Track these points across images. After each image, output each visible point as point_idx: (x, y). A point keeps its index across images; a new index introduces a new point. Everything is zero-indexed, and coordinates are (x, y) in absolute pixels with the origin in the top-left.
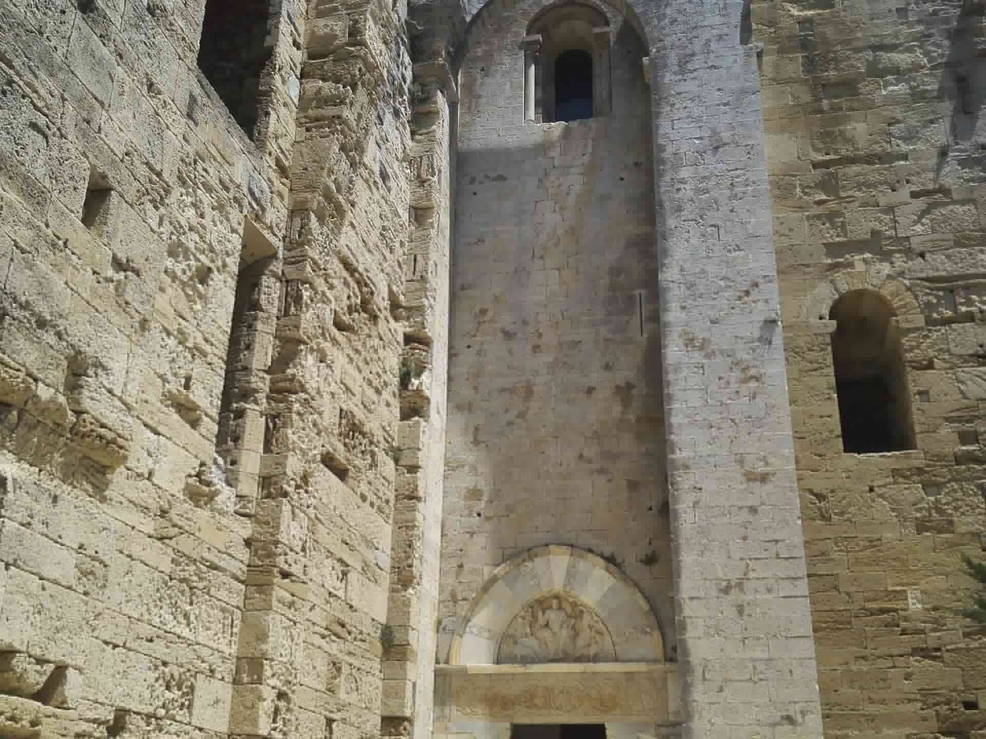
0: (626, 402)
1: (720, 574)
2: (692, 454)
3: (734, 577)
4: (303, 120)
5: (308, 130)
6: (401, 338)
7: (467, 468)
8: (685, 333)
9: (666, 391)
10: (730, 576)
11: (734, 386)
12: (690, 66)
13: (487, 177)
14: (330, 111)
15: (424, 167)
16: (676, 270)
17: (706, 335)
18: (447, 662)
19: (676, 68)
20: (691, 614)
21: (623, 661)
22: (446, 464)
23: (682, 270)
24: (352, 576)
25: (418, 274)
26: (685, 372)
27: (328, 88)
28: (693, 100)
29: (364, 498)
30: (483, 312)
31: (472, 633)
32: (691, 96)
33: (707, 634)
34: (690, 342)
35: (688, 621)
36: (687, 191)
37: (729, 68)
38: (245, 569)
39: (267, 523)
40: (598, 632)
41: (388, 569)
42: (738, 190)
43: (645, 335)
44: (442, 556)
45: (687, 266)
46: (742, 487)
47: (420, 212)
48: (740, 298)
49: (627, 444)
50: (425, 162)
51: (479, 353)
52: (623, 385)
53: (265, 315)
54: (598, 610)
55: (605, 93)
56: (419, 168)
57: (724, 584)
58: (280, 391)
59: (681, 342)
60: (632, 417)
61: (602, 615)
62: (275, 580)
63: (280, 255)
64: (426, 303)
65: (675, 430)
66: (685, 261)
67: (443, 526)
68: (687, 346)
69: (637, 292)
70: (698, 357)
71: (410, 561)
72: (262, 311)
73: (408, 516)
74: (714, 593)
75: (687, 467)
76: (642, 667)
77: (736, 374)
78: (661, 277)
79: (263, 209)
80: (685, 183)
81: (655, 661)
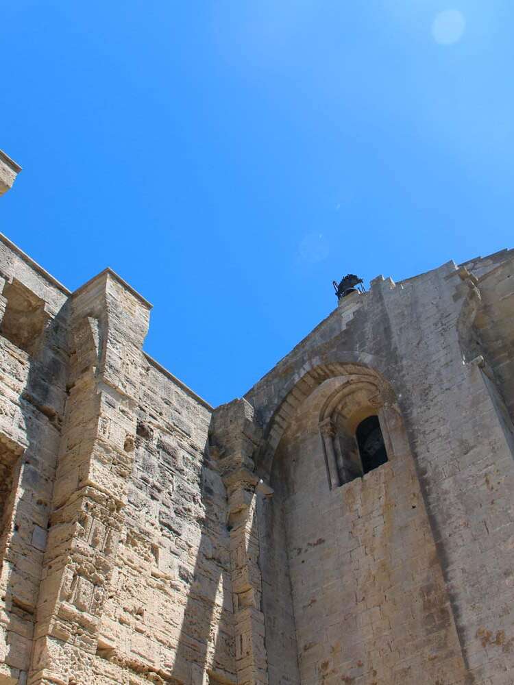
4: (47, 561)
5: (50, 567)
8: (480, 633)
12: (430, 397)
13: (309, 544)
14: (64, 546)
15: (240, 556)
19: (420, 402)
34: (486, 640)
47: (243, 595)
56: (236, 559)
59: (478, 643)
68: (484, 645)
69: (448, 604)
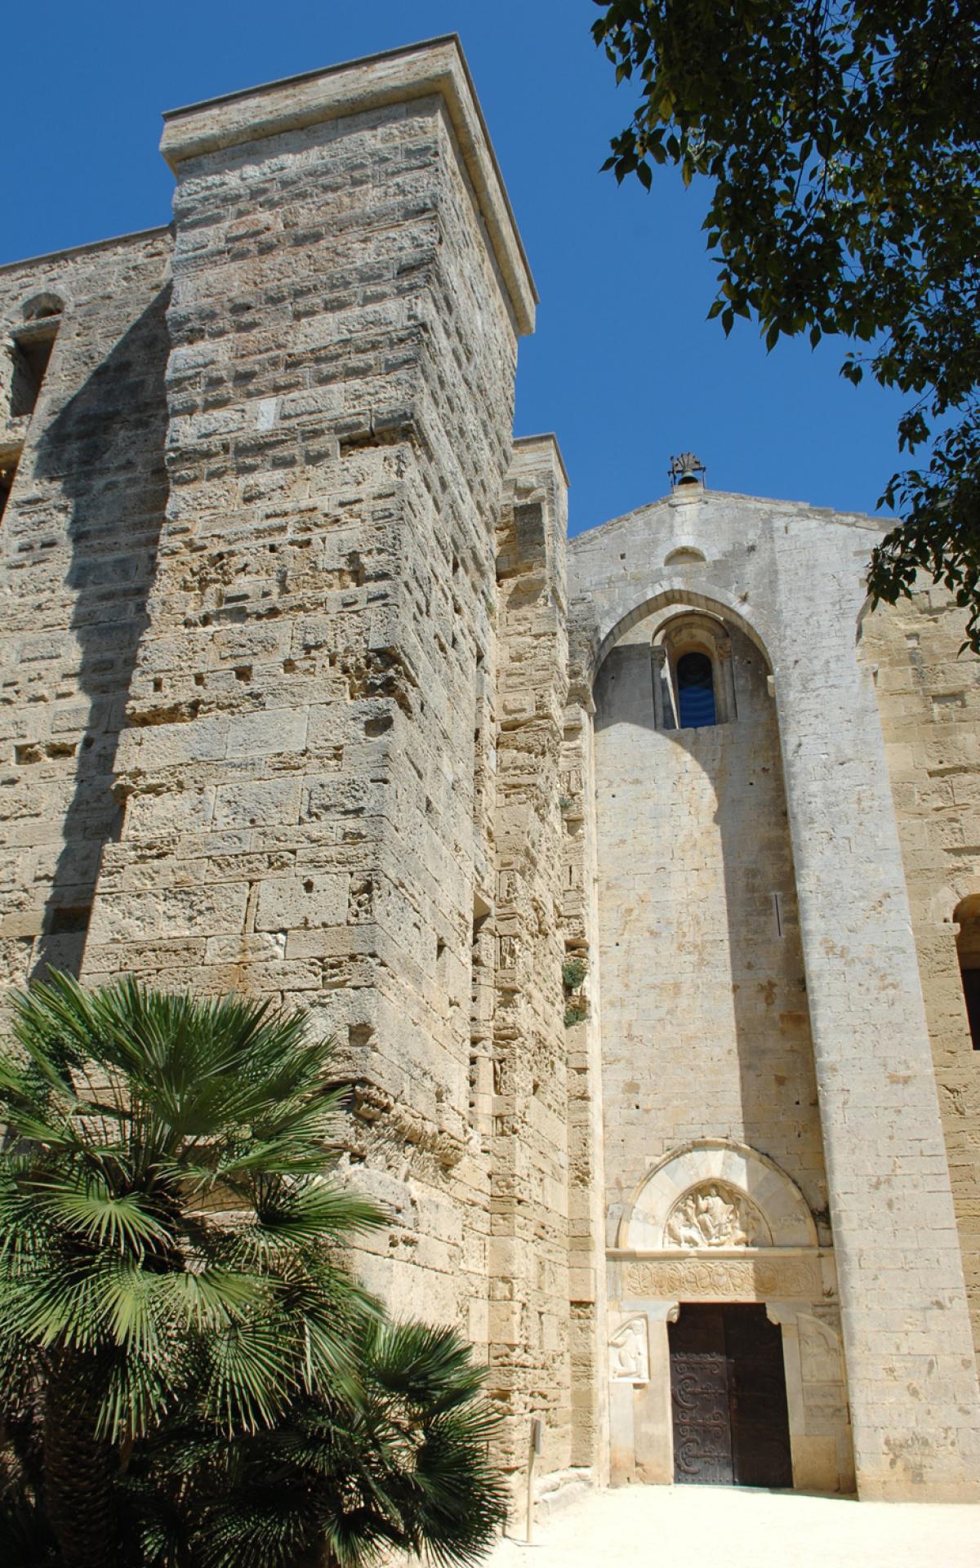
0: (769, 999)
1: (871, 1172)
2: (838, 1058)
3: (883, 1172)
4: (503, 787)
5: (507, 796)
6: (563, 947)
7: (623, 1062)
8: (826, 941)
9: (810, 997)
10: (879, 1173)
11: (874, 993)
12: (811, 685)
13: (624, 780)
14: (526, 779)
15: (573, 782)
16: (813, 880)
17: (844, 943)
18: (617, 1246)
19: (801, 688)
20: (845, 1208)
21: (780, 1246)
22: (604, 1058)
23: (818, 880)
24: (547, 1181)
25: (574, 885)
26: (827, 979)
27: (523, 758)
28: (816, 717)
29: (550, 1106)
30: (630, 911)
31: (638, 1219)
32: (814, 713)
33: (860, 1226)
34: (830, 950)
35: (843, 1215)
36: (818, 803)
37: (848, 688)
38: (489, 1198)
39: (504, 1158)
40: (754, 1218)
41: (566, 1166)
42: (865, 804)
43: (783, 936)
44: (605, 1145)
45: (822, 877)
46: (887, 1089)
47: (571, 824)
48: (874, 908)
49: (773, 1041)
50: (574, 776)
51: (627, 952)
52: (765, 983)
53: (485, 970)
54: (754, 1199)
55: (729, 700)
56: (569, 782)
57: (874, 1180)
58: (503, 1038)
59: (822, 950)
60: (776, 1015)
61: (759, 1204)
62: (516, 1210)
63: (493, 914)
64: (584, 912)
65: (822, 1035)
66: (822, 871)
67: (604, 1118)
68: (827, 953)
69: (773, 894)
70: (838, 964)
71: (586, 1159)
72: (483, 965)
73: (582, 1116)
74: (866, 1188)
75: (835, 1070)
76: (798, 1252)
77: (874, 982)
78: (799, 887)
79: (483, 878)
80: (816, 796)
81: (810, 1246)
